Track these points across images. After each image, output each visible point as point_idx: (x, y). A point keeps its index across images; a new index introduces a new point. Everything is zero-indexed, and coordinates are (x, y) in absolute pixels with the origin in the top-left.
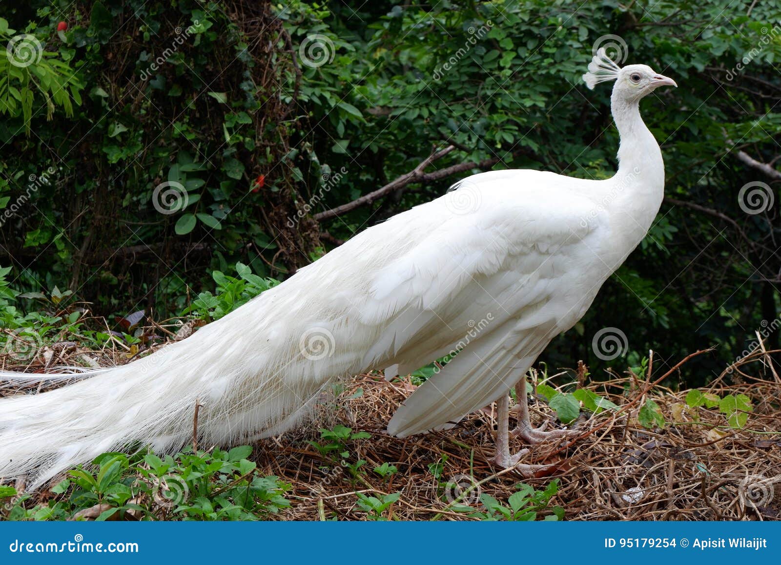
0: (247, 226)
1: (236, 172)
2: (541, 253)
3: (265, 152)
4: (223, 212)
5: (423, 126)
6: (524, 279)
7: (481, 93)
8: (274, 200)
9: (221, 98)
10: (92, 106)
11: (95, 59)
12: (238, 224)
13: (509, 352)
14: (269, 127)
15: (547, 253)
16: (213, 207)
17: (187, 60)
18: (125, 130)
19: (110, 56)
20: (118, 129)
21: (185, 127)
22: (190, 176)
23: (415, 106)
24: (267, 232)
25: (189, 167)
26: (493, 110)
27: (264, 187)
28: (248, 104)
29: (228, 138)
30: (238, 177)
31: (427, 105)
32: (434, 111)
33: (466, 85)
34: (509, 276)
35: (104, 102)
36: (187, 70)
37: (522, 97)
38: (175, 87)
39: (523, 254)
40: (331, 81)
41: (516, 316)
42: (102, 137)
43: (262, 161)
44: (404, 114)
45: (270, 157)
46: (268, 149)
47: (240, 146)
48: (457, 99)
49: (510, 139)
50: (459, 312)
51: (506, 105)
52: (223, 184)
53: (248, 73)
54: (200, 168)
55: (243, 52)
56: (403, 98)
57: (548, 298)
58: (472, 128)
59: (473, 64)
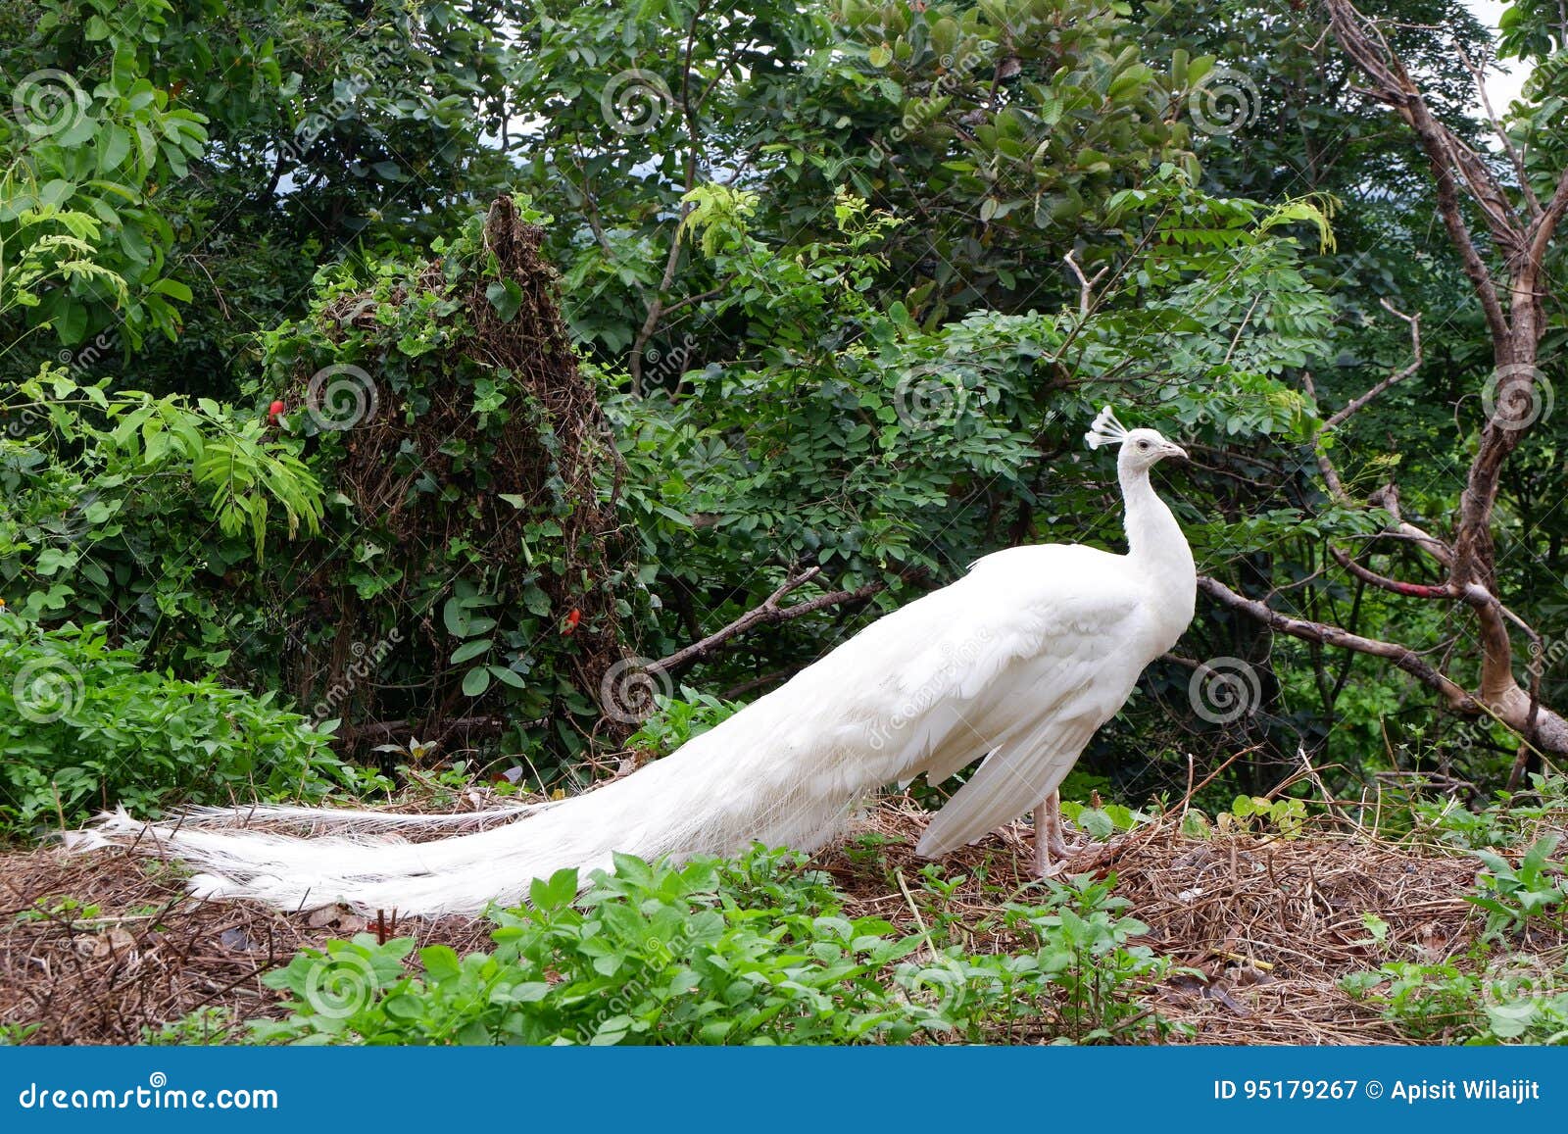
0: (555, 684)
1: (541, 607)
2: (1082, 634)
3: (580, 577)
4: (522, 663)
5: (767, 541)
6: (1062, 664)
7: (847, 489)
8: (592, 646)
9: (517, 501)
10: (334, 518)
11: (334, 452)
12: (543, 681)
13: (1052, 746)
14: (583, 541)
15: (1087, 633)
16: (509, 657)
17: (470, 450)
18: (380, 551)
19: (354, 446)
20: (369, 551)
21: (466, 545)
22: (478, 613)
23: (751, 512)
24: (582, 690)
25: (473, 602)
26: (868, 513)
27: (579, 627)
28: (556, 510)
29: (530, 558)
30: (545, 614)
31: (769, 511)
32: (781, 518)
33: (824, 478)
34: (1047, 662)
35: (348, 514)
36: (469, 464)
37: (910, 492)
38: (450, 488)
39: (1061, 635)
40: (641, 476)
41: (1055, 707)
42: (345, 562)
43: (575, 590)
44: (736, 523)
45: (589, 584)
46: (585, 572)
47: (545, 568)
48: (813, 499)
49: (899, 555)
50: (994, 705)
51: (890, 504)
52: (524, 624)
53: (555, 466)
54: (488, 603)
55: (548, 435)
56: (729, 499)
57: (1090, 684)
58: (840, 541)
59: (833, 447)
